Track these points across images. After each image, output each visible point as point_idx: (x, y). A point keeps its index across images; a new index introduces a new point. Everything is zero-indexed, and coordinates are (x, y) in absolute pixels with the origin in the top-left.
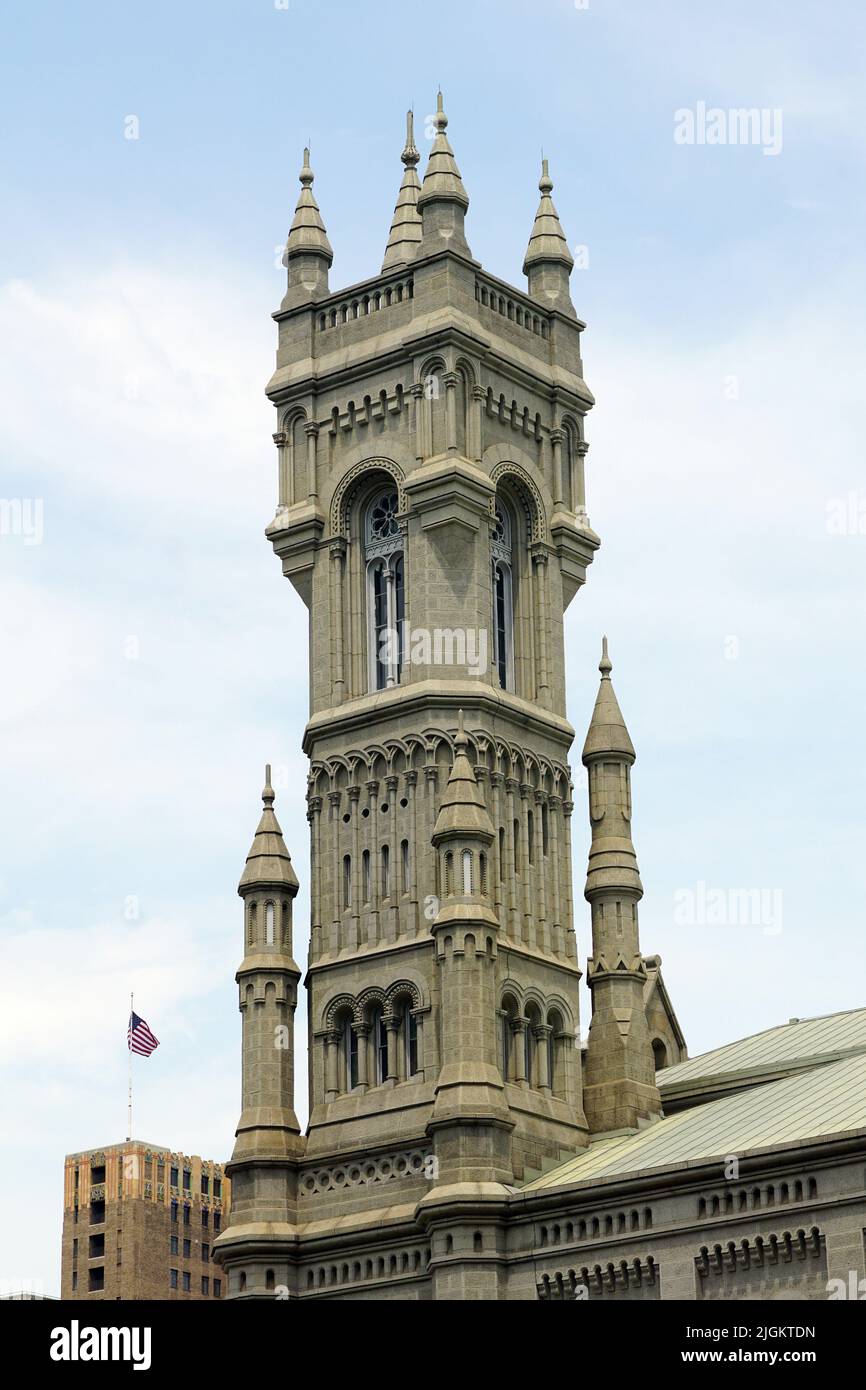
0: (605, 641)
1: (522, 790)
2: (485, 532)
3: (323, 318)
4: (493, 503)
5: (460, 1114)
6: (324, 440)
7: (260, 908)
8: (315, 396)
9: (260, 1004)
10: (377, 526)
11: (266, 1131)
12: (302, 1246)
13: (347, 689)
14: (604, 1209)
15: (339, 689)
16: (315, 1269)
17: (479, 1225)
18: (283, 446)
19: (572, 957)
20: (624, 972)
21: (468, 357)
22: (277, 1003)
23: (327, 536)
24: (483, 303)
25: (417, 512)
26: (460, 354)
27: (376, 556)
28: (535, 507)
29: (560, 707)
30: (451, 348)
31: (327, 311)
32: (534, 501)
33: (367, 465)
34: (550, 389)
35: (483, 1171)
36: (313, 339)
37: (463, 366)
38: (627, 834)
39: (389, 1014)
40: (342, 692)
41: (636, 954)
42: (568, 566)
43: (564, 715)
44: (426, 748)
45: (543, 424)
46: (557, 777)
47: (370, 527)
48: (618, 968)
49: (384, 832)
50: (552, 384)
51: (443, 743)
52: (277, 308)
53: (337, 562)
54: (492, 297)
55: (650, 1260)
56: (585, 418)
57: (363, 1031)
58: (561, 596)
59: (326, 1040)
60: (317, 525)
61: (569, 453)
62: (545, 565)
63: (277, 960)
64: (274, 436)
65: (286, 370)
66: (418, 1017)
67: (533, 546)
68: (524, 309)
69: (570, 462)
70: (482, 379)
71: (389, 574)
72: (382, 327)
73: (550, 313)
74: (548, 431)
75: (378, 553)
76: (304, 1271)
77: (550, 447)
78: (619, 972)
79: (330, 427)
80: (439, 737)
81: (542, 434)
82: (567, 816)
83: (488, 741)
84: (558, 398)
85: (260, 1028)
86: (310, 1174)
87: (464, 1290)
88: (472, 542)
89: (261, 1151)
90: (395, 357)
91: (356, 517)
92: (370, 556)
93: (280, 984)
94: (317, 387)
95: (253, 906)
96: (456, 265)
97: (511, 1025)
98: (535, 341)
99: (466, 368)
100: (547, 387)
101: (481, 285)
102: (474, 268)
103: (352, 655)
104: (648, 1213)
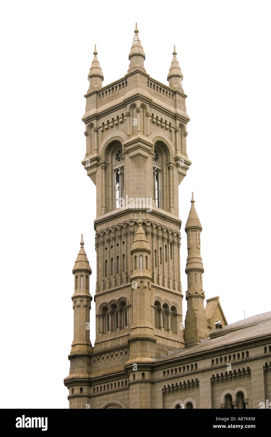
0: (192, 193)
1: (163, 238)
2: (150, 158)
3: (100, 96)
4: (154, 149)
5: (138, 336)
6: (100, 133)
7: (79, 278)
8: (97, 119)
9: (79, 306)
10: (117, 159)
11: (80, 345)
12: (91, 380)
13: (107, 209)
14: (183, 364)
15: (104, 209)
16: (96, 387)
17: (143, 371)
18: (87, 136)
19: (180, 290)
20: (197, 295)
21: (145, 103)
22: (84, 306)
23: (101, 162)
24: (151, 87)
25: (128, 152)
26: (142, 102)
27: (116, 168)
28: (169, 151)
29: (177, 213)
30: (138, 100)
31: (101, 93)
32: (168, 150)
33: (113, 139)
34: (174, 115)
35: (145, 354)
36: (97, 102)
37: (143, 106)
38: (199, 253)
39: (118, 308)
40: (105, 210)
41: (201, 289)
42: (180, 170)
43: (178, 216)
44: (130, 225)
45: (172, 126)
46: (175, 235)
47: (114, 159)
48: (195, 294)
49: (117, 252)
50: (175, 113)
51: (136, 224)
52: (86, 93)
53: (104, 170)
54: (154, 86)
55: (197, 379)
56: (187, 125)
57: (111, 313)
58: (178, 179)
59: (99, 317)
60: (97, 159)
61: (181, 136)
62: (172, 169)
63: (84, 293)
64: (84, 133)
65: (88, 112)
66: (127, 308)
67: (168, 164)
68: (166, 90)
69: (182, 138)
70: (150, 110)
71: (120, 173)
72: (118, 96)
73: (175, 92)
74: (174, 128)
75: (117, 167)
76: (92, 388)
77: (175, 133)
78: (196, 295)
79: (102, 129)
80: (134, 222)
81: (172, 129)
82: (179, 247)
83: (150, 223)
84: (177, 118)
85: (78, 314)
86: (94, 358)
87: (138, 391)
88: (145, 161)
89: (78, 351)
90: (121, 105)
91: (110, 156)
92: (115, 168)
93: (85, 300)
94: (97, 117)
95: (77, 277)
96: (141, 75)
97: (158, 311)
98: (169, 100)
99: (144, 107)
100: (173, 114)
101: (150, 82)
102: (147, 76)
103: (108, 199)
104: (196, 365)
